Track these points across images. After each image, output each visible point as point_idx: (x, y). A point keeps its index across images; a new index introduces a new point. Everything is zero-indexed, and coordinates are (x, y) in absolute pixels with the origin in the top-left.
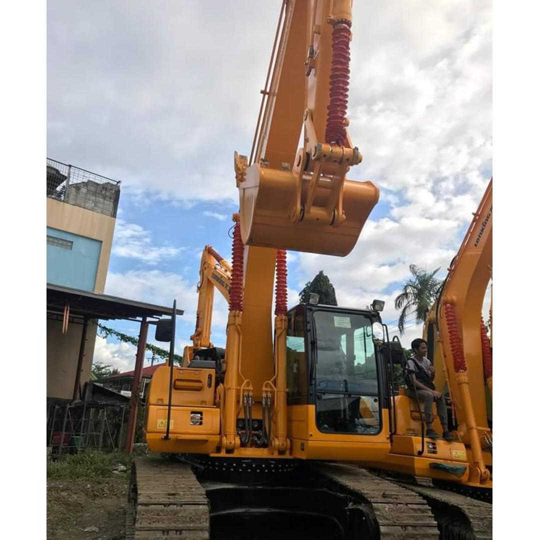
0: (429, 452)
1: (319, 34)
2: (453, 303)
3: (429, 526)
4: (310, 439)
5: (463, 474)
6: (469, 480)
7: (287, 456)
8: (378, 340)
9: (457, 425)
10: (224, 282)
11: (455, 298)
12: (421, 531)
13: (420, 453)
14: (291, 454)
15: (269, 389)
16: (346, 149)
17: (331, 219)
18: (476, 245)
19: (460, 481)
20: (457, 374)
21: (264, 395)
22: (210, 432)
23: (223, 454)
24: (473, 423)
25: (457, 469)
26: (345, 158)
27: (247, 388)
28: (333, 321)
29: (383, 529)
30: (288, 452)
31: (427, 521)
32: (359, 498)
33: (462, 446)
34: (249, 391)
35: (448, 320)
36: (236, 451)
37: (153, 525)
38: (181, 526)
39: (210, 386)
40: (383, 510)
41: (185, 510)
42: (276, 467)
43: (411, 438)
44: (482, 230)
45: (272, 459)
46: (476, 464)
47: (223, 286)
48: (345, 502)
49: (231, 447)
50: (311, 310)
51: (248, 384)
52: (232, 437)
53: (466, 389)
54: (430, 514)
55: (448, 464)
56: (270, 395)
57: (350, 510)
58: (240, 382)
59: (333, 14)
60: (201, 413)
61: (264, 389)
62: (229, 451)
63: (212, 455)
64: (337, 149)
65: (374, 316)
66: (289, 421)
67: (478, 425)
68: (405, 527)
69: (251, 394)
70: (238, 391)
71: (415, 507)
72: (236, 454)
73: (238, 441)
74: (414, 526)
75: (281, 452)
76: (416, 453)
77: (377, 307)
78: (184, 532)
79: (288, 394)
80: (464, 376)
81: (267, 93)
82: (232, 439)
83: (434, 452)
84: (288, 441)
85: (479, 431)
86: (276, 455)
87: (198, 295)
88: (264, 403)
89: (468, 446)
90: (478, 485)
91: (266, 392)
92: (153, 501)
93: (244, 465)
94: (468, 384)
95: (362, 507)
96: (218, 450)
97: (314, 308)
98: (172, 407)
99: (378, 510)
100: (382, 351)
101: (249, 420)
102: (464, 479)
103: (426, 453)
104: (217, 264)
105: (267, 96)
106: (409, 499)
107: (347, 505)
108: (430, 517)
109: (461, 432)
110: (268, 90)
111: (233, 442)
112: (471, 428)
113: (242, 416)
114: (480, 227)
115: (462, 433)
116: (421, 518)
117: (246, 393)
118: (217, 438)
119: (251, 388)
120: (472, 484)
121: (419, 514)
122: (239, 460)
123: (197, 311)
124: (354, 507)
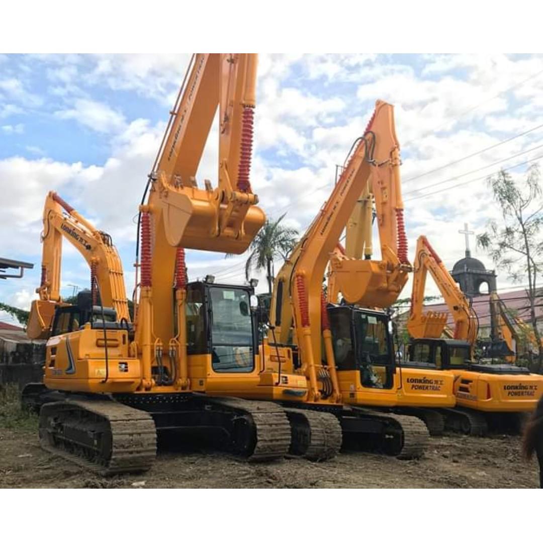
0: (283, 383)
1: (232, 106)
2: (303, 276)
3: (284, 424)
4: (208, 377)
5: (304, 395)
6: (308, 400)
7: (188, 390)
8: (253, 307)
9: (301, 365)
10: (78, 235)
11: (304, 272)
12: (279, 427)
13: (277, 384)
14: (190, 389)
15: (174, 344)
16: (250, 195)
17: (236, 236)
18: (322, 234)
19: (301, 401)
20: (303, 329)
21: (171, 349)
22: (134, 376)
23: (143, 391)
24: (312, 363)
25: (300, 393)
26: (249, 201)
27: (158, 344)
28: (222, 294)
29: (258, 427)
30: (188, 388)
31: (284, 421)
32: (242, 412)
33: (304, 378)
34: (159, 346)
35: (299, 289)
36: (152, 389)
37: (124, 432)
38: (139, 431)
39: (124, 343)
40: (259, 417)
41: (140, 423)
42: (180, 399)
43: (271, 375)
44: (327, 223)
45: (177, 393)
46: (313, 389)
47: (77, 239)
48: (231, 416)
49: (148, 386)
50: (207, 286)
51: (159, 342)
52: (149, 379)
53: (309, 339)
54: (285, 417)
55: (295, 390)
56: (175, 348)
57: (235, 420)
58: (153, 340)
59: (244, 100)
60: (126, 364)
61: (170, 344)
62: (147, 389)
63: (136, 392)
64: (245, 196)
65: (250, 290)
66: (189, 366)
67: (315, 363)
68: (271, 425)
69: (161, 348)
70: (152, 347)
71: (277, 414)
72: (153, 391)
73: (154, 382)
74: (276, 425)
75: (183, 388)
76: (274, 384)
77: (253, 284)
78: (142, 435)
79: (188, 348)
80: (308, 330)
81: (175, 114)
82: (149, 381)
83: (286, 383)
84: (188, 380)
85: (316, 367)
86: (180, 390)
87: (42, 245)
88: (170, 354)
89: (308, 378)
90: (313, 402)
91: (172, 346)
92: (119, 419)
93: (158, 398)
94: (310, 335)
95: (245, 417)
96: (138, 389)
97: (209, 285)
98: (109, 360)
99: (256, 416)
100: (255, 315)
101: (161, 367)
102: (304, 399)
103: (280, 384)
104: (64, 213)
105: (174, 116)
106: (273, 410)
107: (233, 418)
108: (285, 419)
109: (304, 368)
110: (176, 112)
111: (150, 383)
112: (311, 366)
113: (155, 364)
114: (325, 220)
115: (304, 370)
116: (280, 420)
117: (158, 348)
118: (139, 381)
119: (161, 344)
120: (309, 402)
121: (279, 418)
122: (154, 395)
123: (43, 263)
124: (238, 418)
